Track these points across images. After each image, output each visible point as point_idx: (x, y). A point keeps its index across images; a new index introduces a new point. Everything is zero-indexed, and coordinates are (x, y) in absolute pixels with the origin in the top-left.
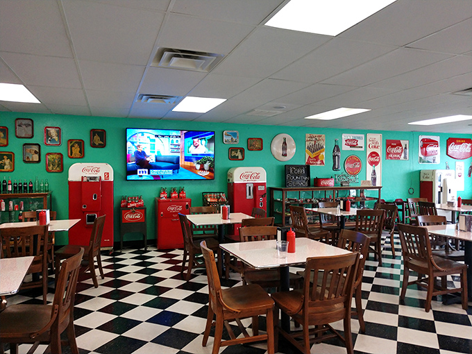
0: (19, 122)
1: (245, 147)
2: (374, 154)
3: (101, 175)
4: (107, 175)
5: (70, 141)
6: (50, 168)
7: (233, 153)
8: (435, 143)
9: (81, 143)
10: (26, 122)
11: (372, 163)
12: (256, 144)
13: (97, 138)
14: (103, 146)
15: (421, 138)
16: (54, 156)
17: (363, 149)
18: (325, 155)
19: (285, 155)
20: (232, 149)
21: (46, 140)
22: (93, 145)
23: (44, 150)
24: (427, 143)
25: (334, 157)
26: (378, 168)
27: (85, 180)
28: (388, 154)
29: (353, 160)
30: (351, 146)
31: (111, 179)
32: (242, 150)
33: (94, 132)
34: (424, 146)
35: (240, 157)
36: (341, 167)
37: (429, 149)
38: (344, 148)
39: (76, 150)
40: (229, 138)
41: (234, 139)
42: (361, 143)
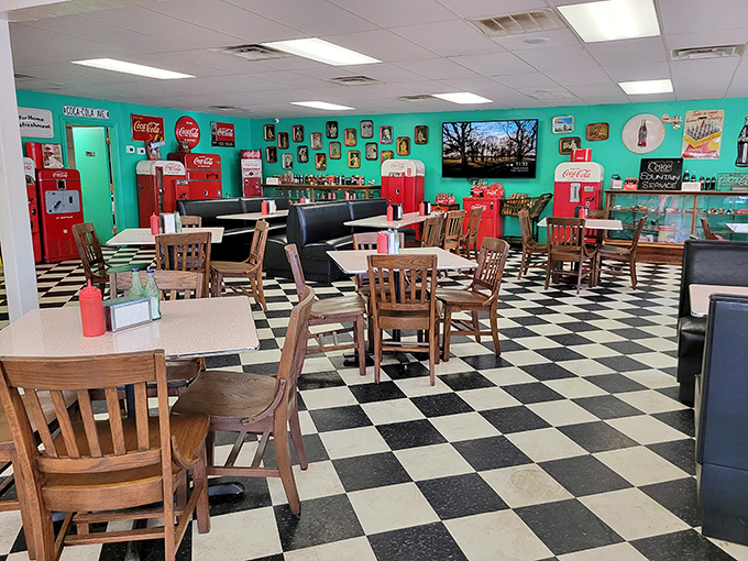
0: (363, 124)
1: (582, 135)
3: (404, 170)
4: (410, 170)
5: (400, 138)
7: (566, 146)
9: (407, 141)
10: (368, 123)
12: (598, 132)
13: (421, 134)
14: (425, 142)
16: (387, 154)
19: (644, 144)
20: (564, 140)
21: (382, 139)
22: (417, 143)
23: (381, 148)
25: (741, 145)
31: (413, 174)
32: (578, 141)
39: (404, 147)
40: (562, 126)
41: (568, 127)
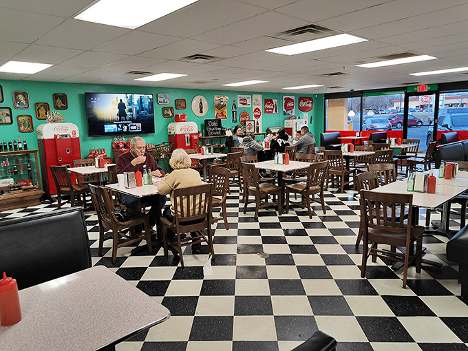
1: (174, 106)
2: (257, 110)
3: (69, 132)
4: (74, 132)
5: (37, 104)
6: (22, 128)
7: (166, 112)
8: (292, 100)
9: (46, 106)
11: (256, 116)
12: (181, 104)
13: (59, 101)
14: (66, 108)
15: (284, 97)
16: (24, 118)
17: (250, 106)
18: (227, 112)
19: (202, 112)
21: (15, 103)
22: (57, 108)
23: (15, 113)
24: (288, 100)
25: (233, 112)
26: (260, 120)
27: (58, 138)
28: (265, 109)
29: (245, 115)
30: (244, 104)
31: (77, 136)
32: (172, 109)
33: (56, 96)
34: (286, 103)
35: (171, 115)
36: (238, 120)
37: (289, 104)
38: (240, 106)
39: (42, 112)
42: (249, 102)
